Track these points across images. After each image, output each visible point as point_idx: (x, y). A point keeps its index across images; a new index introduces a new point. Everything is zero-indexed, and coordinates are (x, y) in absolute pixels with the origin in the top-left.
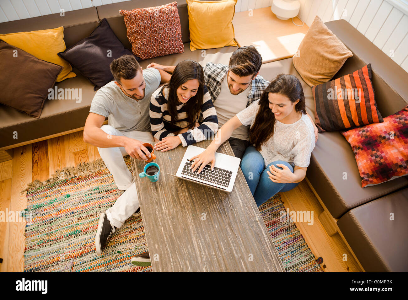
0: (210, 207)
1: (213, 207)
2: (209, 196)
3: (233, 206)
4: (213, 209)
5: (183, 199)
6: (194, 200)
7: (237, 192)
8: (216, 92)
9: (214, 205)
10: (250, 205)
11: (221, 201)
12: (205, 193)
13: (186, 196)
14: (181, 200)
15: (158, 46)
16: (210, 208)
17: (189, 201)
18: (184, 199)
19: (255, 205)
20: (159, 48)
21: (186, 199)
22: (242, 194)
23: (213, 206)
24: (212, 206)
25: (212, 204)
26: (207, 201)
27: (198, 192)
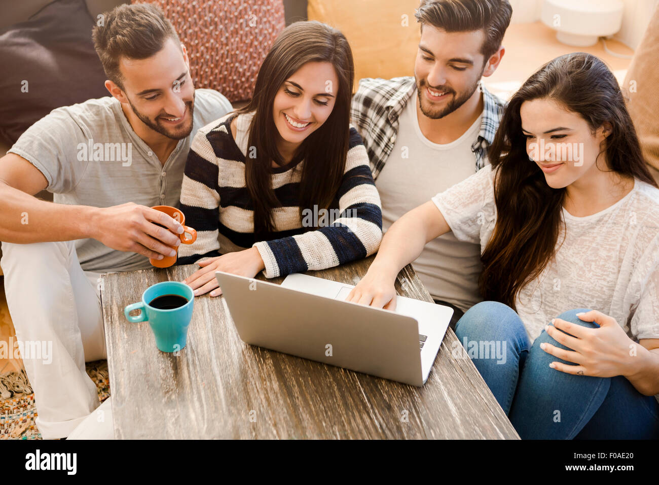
0: (352, 421)
1: (359, 421)
2: (347, 394)
3: (428, 423)
4: (361, 427)
5: (262, 397)
6: (299, 402)
7: (443, 387)
8: (383, 145)
9: (365, 416)
10: (488, 421)
11: (389, 408)
12: (334, 385)
13: (272, 389)
14: (256, 398)
15: (216, 66)
16: (350, 423)
17: (281, 402)
18: (265, 397)
19: (504, 423)
20: (220, 72)
21: (272, 397)
22: (461, 392)
23: (361, 418)
24: (358, 418)
25: (356, 414)
26: (341, 404)
27: (313, 382)
